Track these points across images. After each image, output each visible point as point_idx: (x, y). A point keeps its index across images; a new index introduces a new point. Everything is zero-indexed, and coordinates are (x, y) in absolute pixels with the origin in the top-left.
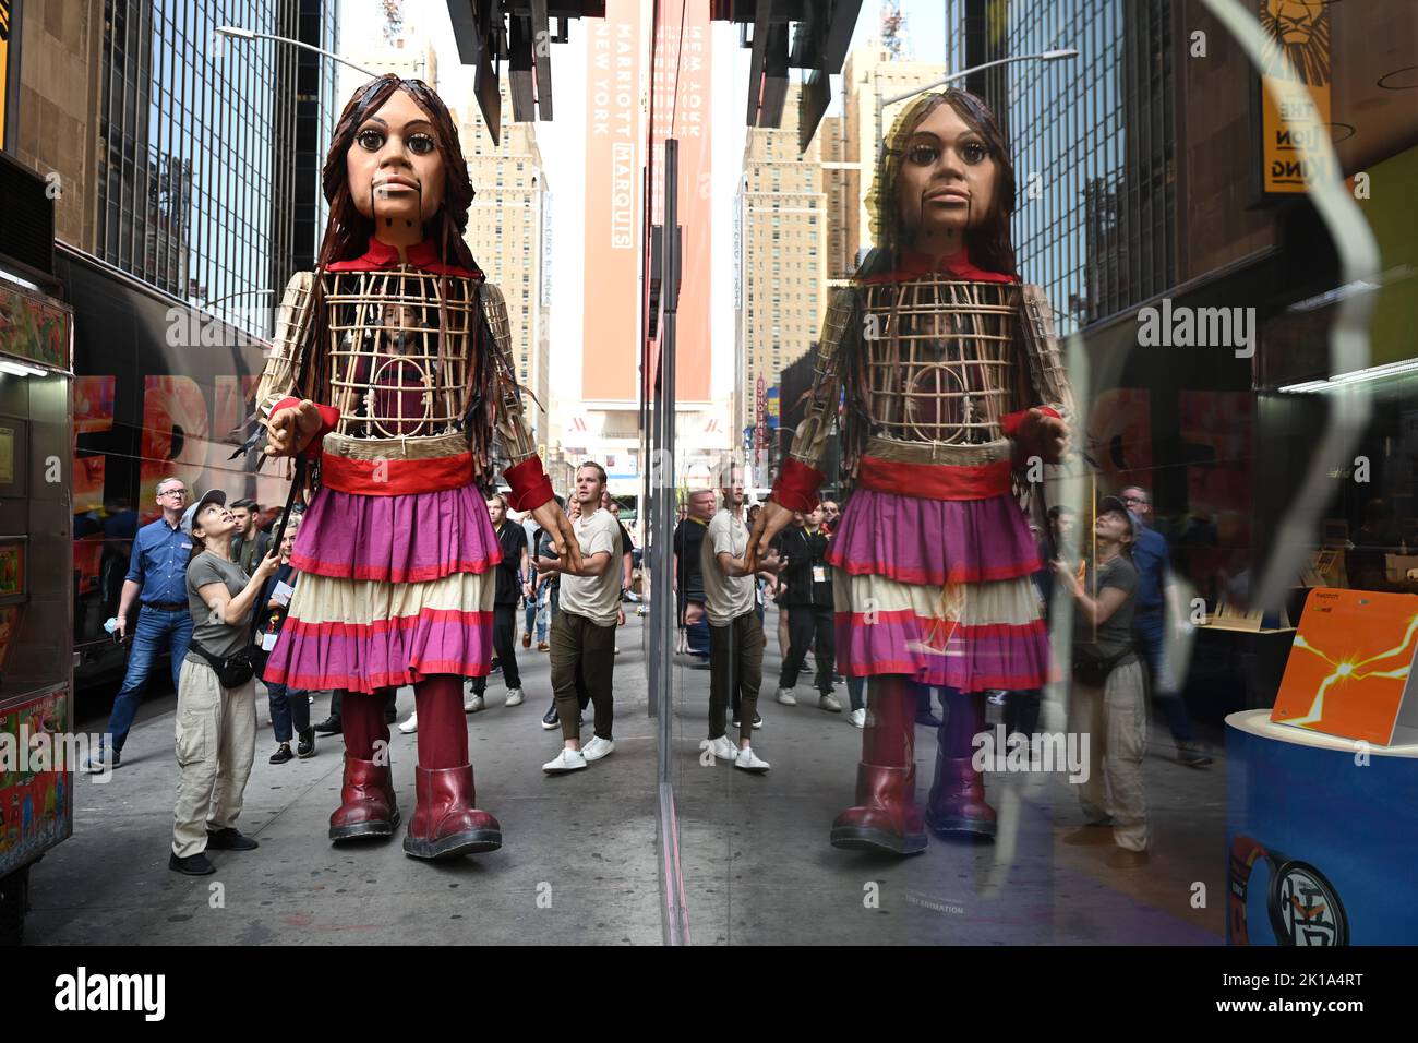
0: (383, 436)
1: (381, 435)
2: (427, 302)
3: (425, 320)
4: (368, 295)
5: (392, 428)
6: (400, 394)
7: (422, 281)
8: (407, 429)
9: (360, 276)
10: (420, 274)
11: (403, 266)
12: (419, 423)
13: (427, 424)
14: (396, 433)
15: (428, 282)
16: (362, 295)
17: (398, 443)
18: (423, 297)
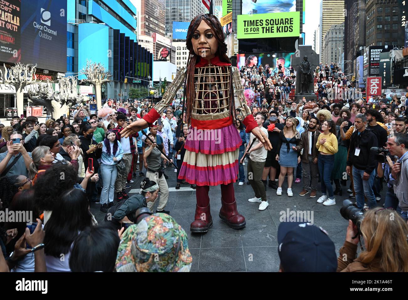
0: (207, 114)
1: (206, 113)
2: (217, 74)
3: (216, 80)
4: (201, 74)
5: (209, 111)
6: (210, 101)
7: (215, 68)
8: (213, 111)
9: (198, 69)
10: (214, 67)
11: (210, 65)
12: (216, 109)
13: (218, 109)
14: (210, 113)
15: (217, 69)
16: (199, 74)
17: (211, 116)
18: (216, 73)
